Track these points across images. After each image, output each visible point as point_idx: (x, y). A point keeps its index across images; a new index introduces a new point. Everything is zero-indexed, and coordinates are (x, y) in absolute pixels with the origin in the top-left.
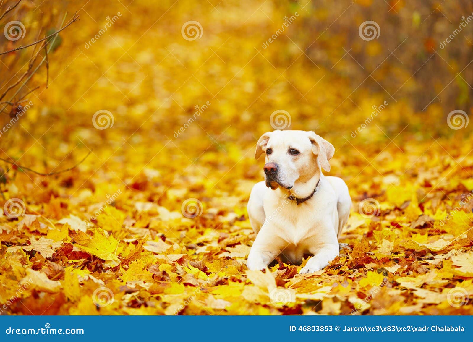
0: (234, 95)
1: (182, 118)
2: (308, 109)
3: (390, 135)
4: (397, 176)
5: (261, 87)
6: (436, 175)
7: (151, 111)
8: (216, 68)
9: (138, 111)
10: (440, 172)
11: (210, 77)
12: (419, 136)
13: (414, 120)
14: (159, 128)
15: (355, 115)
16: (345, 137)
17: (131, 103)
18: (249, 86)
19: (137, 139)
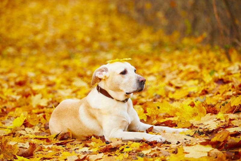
0: (84, 28)
1: (59, 40)
2: (117, 35)
3: (154, 48)
4: (155, 76)
5: (97, 25)
6: (175, 76)
7: (45, 37)
8: (77, 16)
9: (38, 38)
10: (177, 74)
11: (74, 20)
12: (167, 49)
13: (166, 39)
14: (47, 46)
15: (138, 38)
16: (133, 50)
17: (36, 33)
18: (91, 24)
19: (35, 52)
